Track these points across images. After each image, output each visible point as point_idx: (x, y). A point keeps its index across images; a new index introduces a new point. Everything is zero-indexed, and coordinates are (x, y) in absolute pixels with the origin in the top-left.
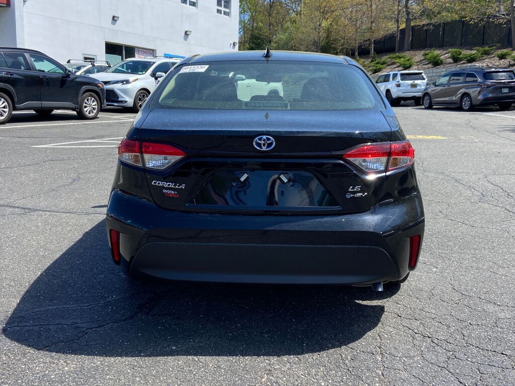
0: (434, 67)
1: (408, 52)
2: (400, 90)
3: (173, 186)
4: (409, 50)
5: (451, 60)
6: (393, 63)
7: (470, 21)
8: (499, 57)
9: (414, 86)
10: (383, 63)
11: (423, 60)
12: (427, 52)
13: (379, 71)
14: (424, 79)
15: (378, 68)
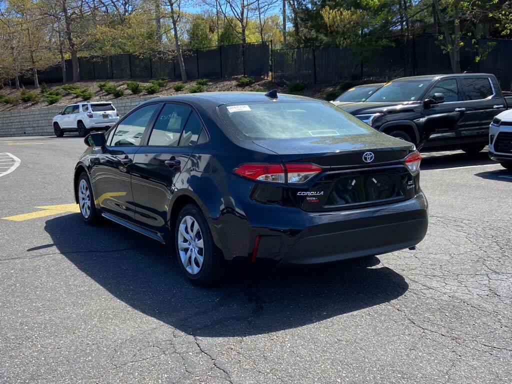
0: (116, 98)
1: (79, 83)
2: (94, 121)
3: (315, 194)
4: (79, 81)
5: (130, 92)
6: (68, 94)
7: (140, 56)
8: (175, 89)
9: (106, 116)
10: (57, 94)
11: (99, 91)
12: (103, 83)
13: (56, 102)
14: (114, 110)
15: (54, 99)
